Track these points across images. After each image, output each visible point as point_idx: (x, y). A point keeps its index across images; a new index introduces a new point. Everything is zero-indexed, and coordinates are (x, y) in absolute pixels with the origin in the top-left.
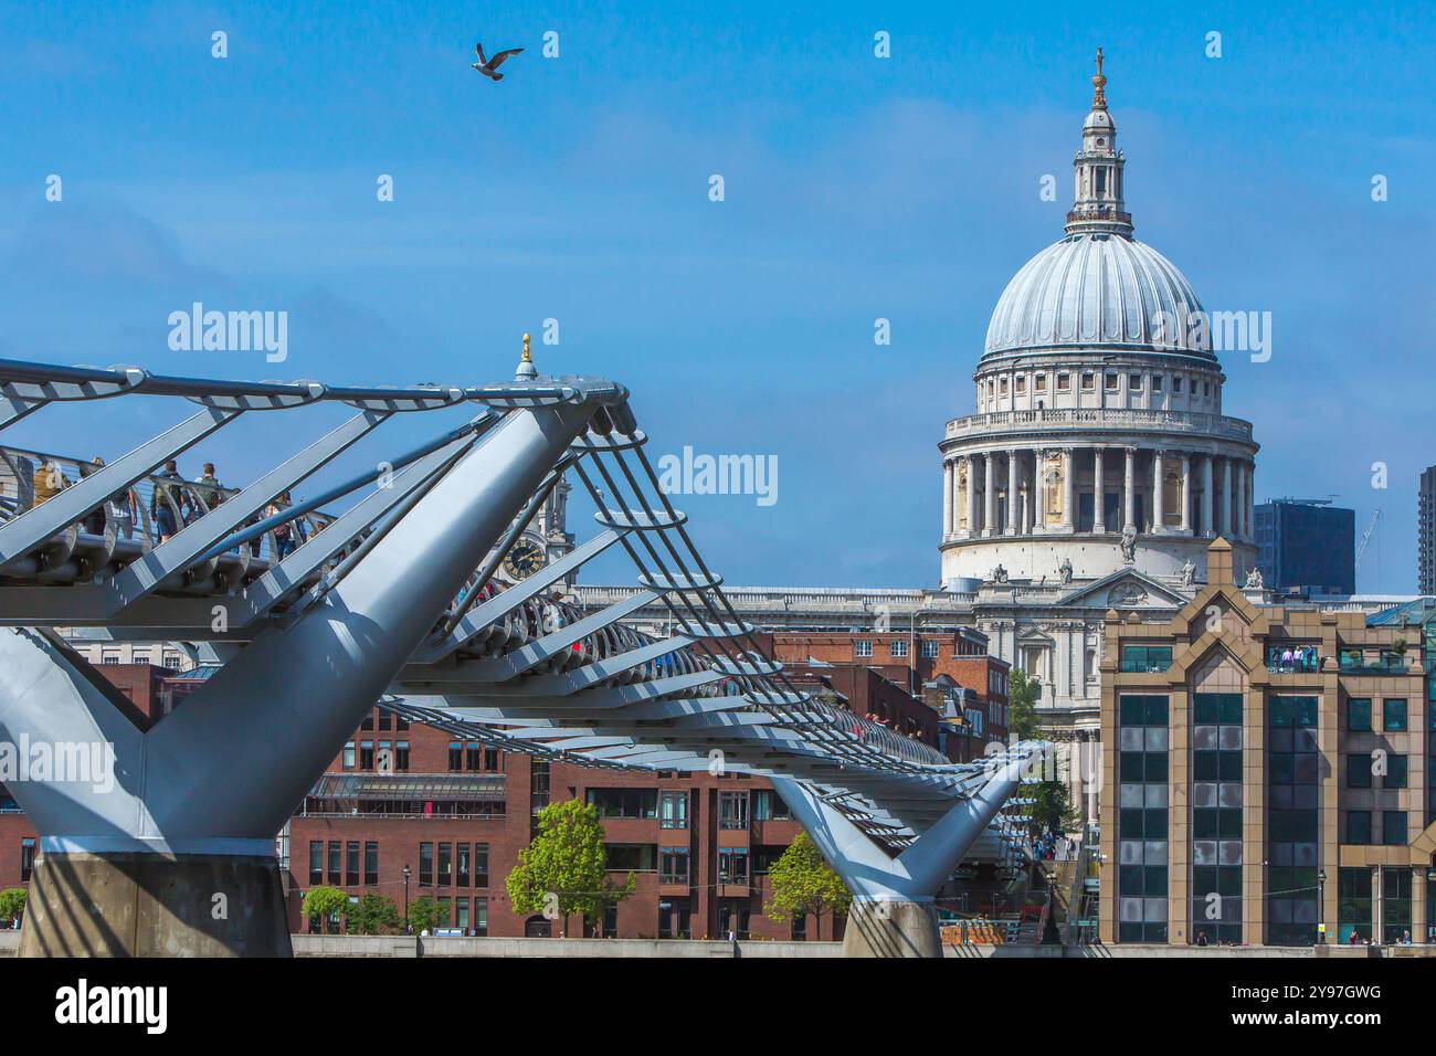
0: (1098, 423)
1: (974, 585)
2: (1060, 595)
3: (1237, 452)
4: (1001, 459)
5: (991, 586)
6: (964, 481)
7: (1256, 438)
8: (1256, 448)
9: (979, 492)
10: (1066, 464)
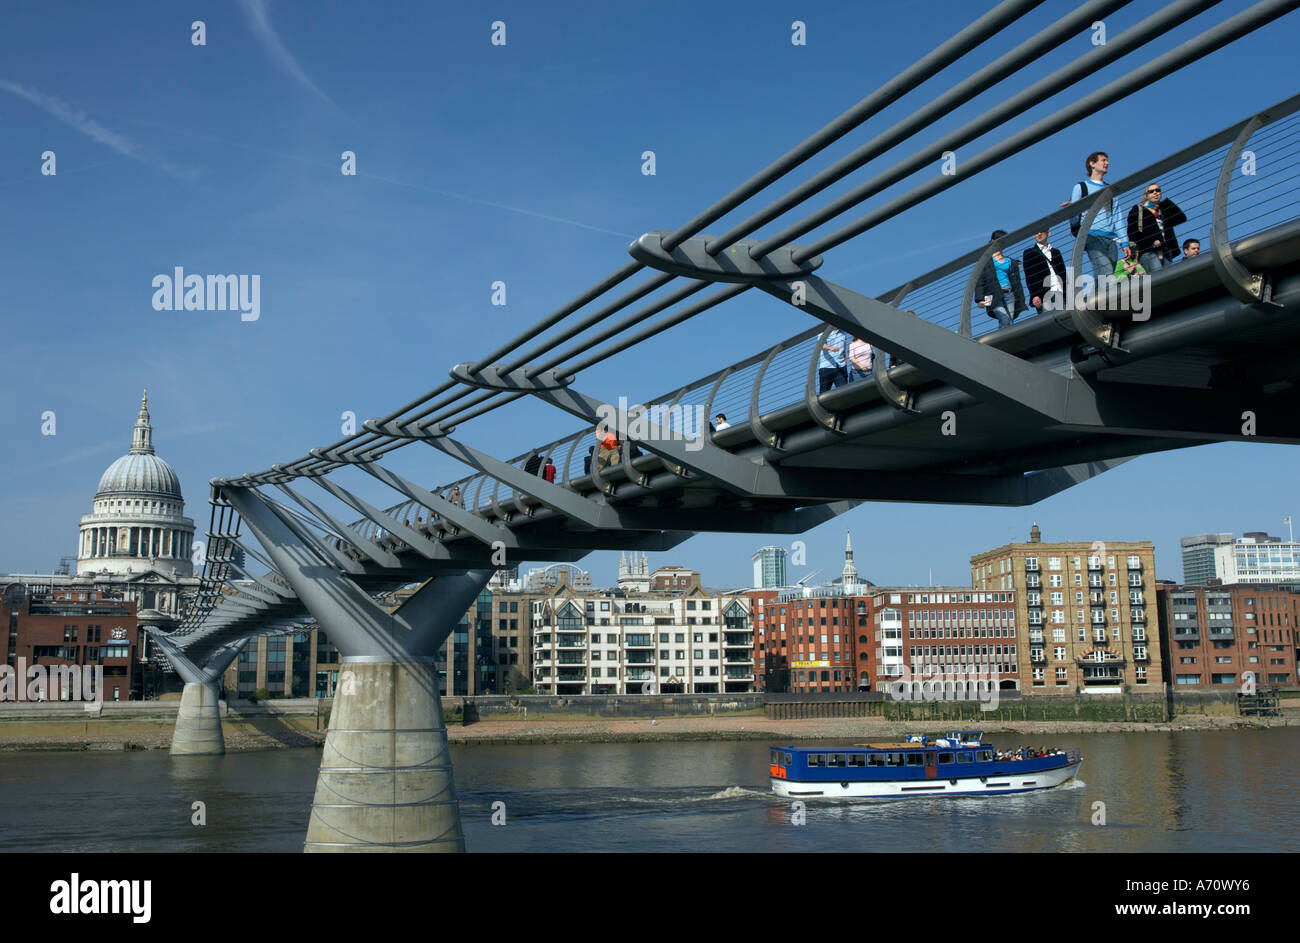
0: (141, 518)
1: (93, 575)
2: (126, 578)
3: (188, 529)
4: (104, 530)
5: (99, 574)
6: (89, 537)
7: (195, 525)
8: (195, 528)
9: (95, 541)
10: (128, 533)
